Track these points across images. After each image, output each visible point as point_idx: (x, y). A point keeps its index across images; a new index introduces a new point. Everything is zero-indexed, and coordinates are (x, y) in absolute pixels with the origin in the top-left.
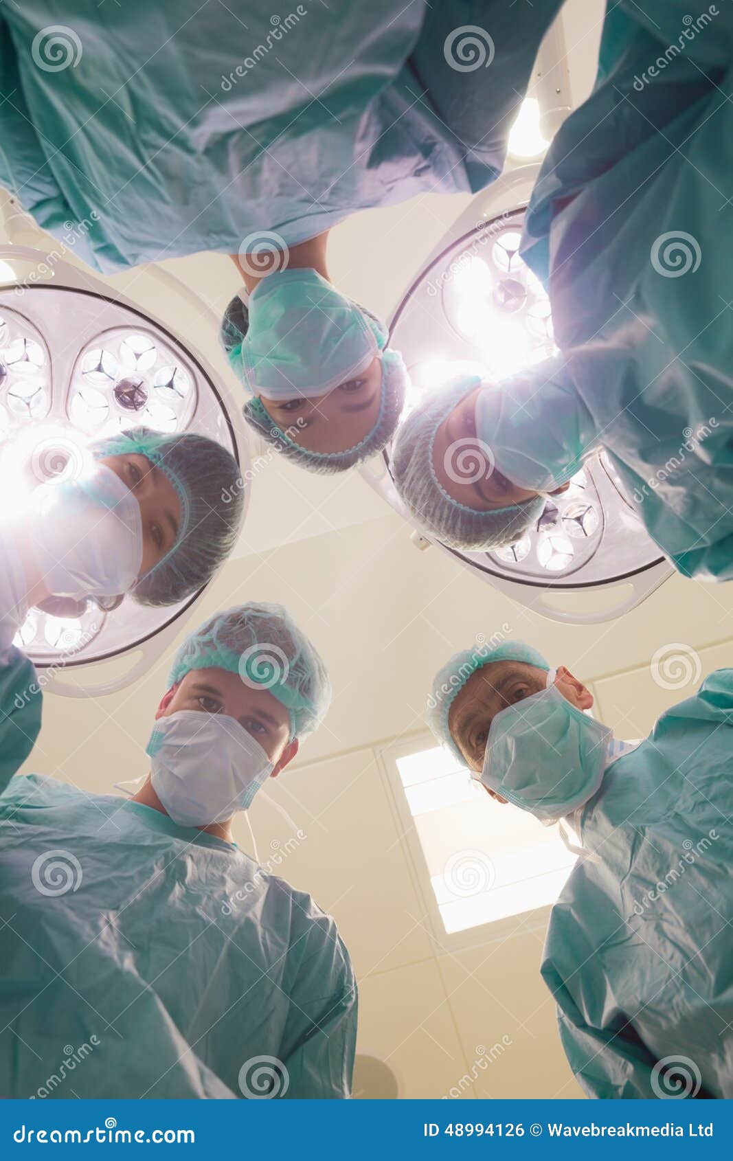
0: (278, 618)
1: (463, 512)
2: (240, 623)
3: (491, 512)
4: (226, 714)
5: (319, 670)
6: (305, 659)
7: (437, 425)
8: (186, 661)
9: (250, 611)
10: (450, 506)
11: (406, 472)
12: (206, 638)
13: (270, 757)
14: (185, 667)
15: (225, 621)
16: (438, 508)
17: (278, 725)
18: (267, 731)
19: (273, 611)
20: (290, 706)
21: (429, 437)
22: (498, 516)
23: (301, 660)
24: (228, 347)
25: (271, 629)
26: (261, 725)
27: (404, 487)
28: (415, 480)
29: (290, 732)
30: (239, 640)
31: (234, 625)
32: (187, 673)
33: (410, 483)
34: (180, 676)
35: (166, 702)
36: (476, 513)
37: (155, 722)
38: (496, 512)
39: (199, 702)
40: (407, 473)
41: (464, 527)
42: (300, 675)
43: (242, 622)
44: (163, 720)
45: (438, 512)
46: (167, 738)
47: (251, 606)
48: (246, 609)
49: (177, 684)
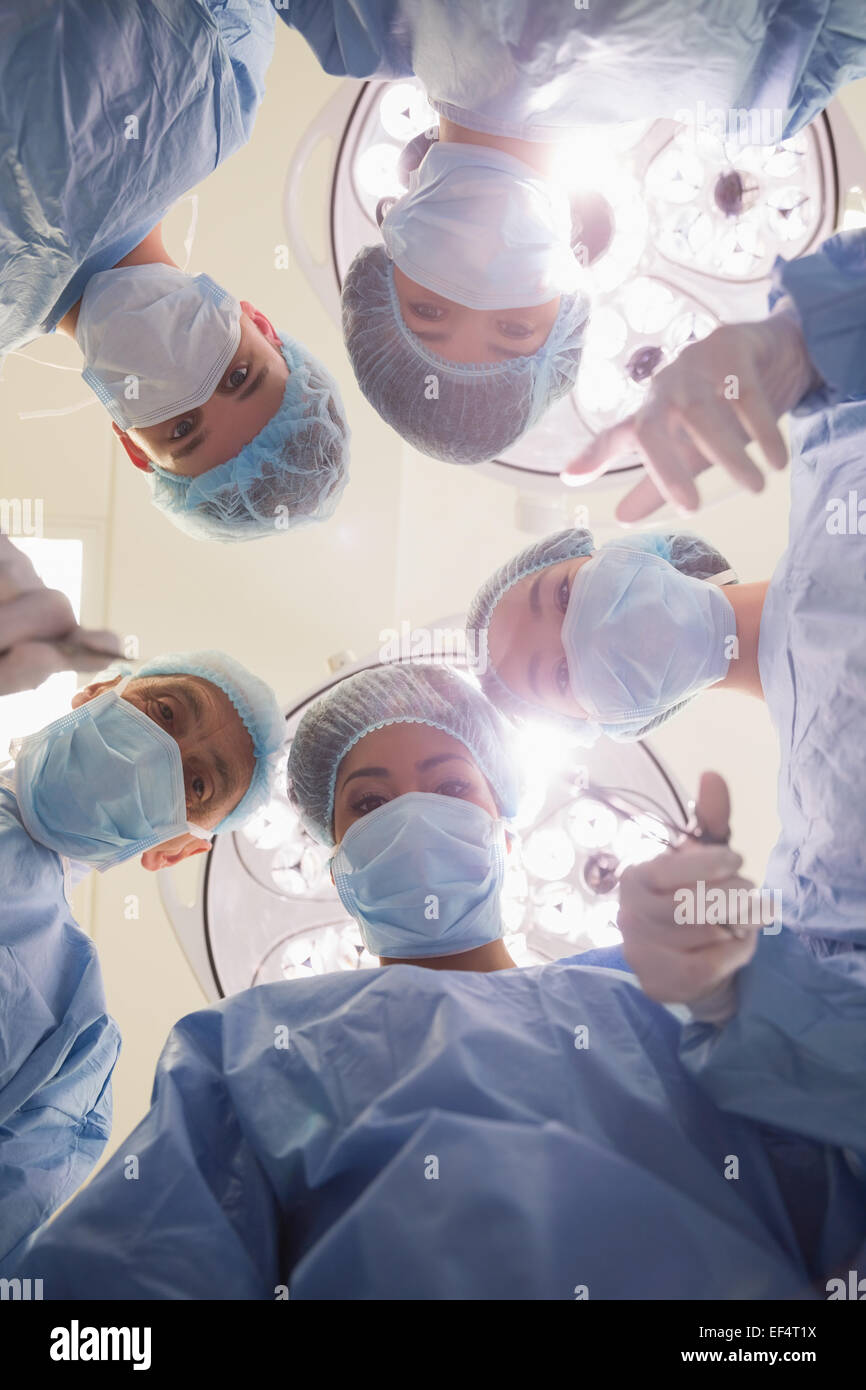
0: (313, 510)
1: (346, 741)
2: (325, 459)
3: (334, 776)
4: (213, 396)
5: (229, 536)
6: (250, 523)
7: (469, 745)
8: (303, 369)
9: (336, 477)
10: (360, 727)
11: (427, 683)
12: (322, 407)
13: (137, 430)
14: (297, 366)
15: (336, 440)
16: (363, 709)
17: (176, 456)
18: (173, 439)
19: (325, 504)
20: (194, 483)
21: (457, 730)
22: (327, 784)
23: (250, 518)
24: (673, 540)
25: (303, 495)
26: (183, 435)
27: (408, 672)
28: (411, 693)
29: (162, 468)
30: (303, 451)
31: (325, 450)
32: (288, 365)
33: (410, 685)
34: (287, 354)
35: (261, 324)
36: (340, 757)
37: (239, 299)
38: (332, 784)
39: (244, 367)
40: (423, 683)
41: (327, 735)
42: (230, 511)
43: (326, 462)
44: (238, 311)
45: (358, 707)
46: (211, 309)
47: (342, 480)
48: (341, 473)
49: (279, 346)
